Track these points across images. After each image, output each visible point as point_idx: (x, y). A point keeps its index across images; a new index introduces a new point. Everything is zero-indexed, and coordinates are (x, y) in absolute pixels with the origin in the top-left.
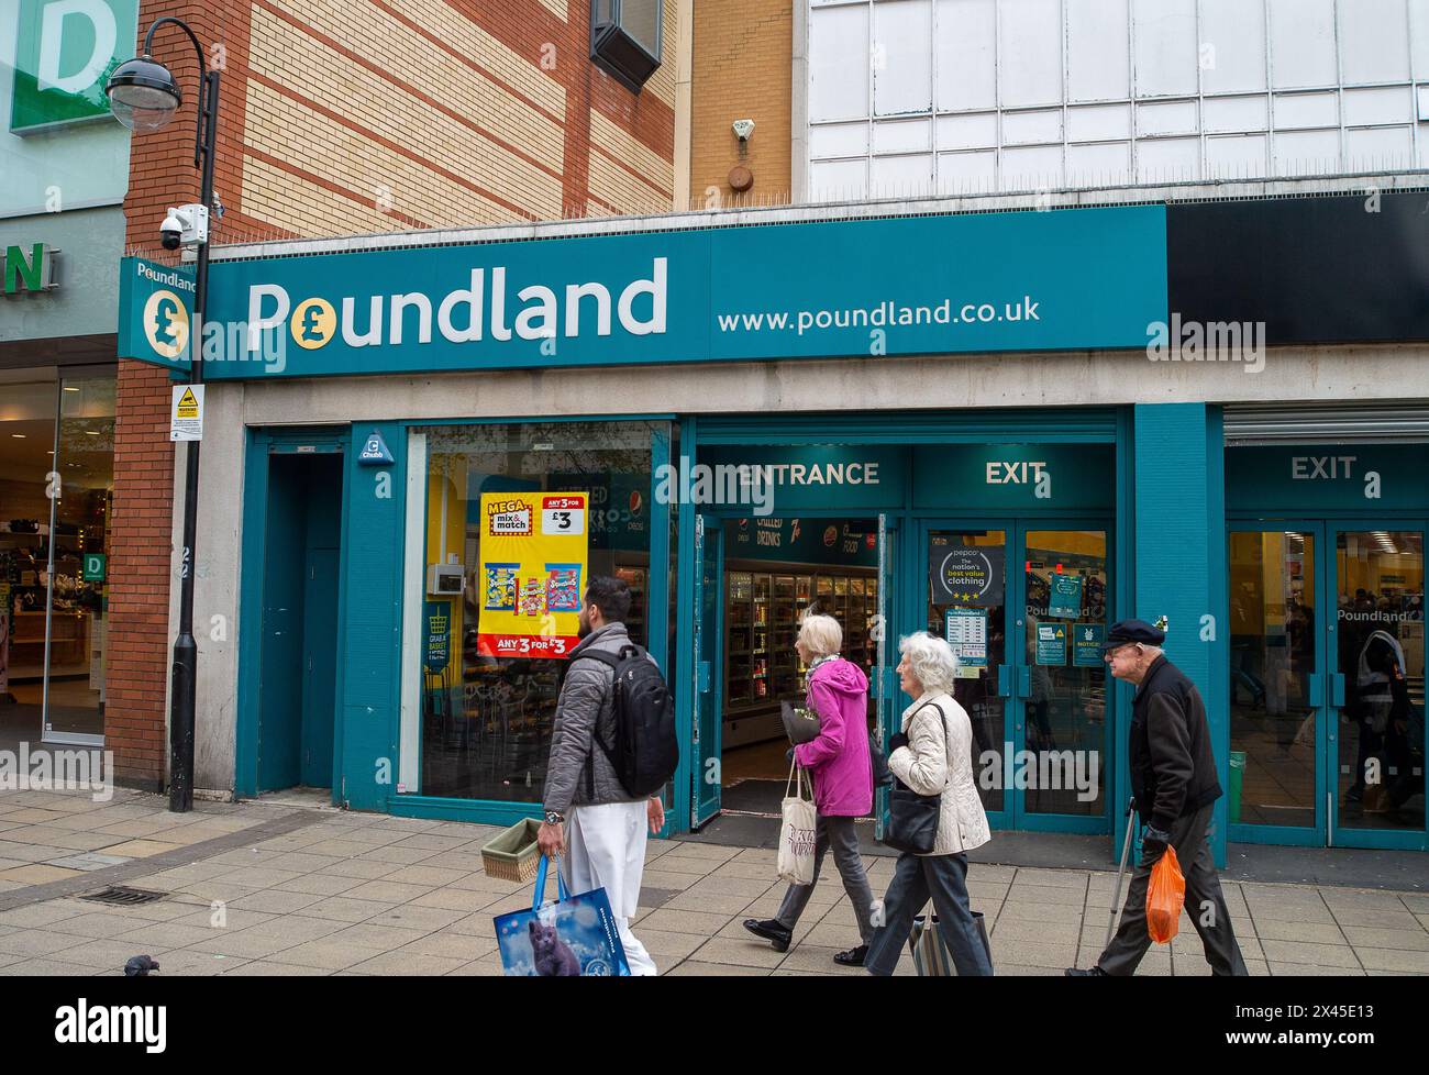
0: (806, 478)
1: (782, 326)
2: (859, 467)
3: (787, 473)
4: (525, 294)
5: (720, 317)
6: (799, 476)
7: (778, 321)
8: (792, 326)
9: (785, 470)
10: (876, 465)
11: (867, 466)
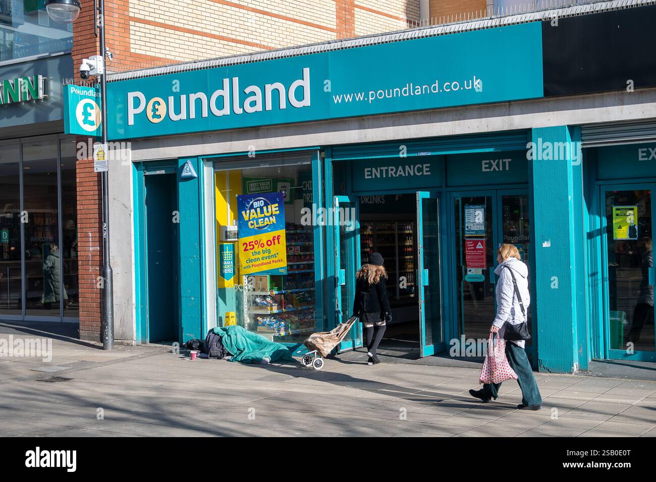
0: (396, 173)
1: (362, 99)
2: (421, 166)
3: (387, 171)
4: (248, 90)
5: (334, 96)
6: (393, 172)
7: (360, 97)
8: (366, 99)
9: (386, 170)
10: (429, 165)
11: (425, 165)
